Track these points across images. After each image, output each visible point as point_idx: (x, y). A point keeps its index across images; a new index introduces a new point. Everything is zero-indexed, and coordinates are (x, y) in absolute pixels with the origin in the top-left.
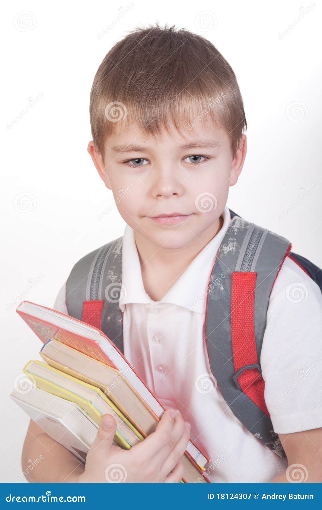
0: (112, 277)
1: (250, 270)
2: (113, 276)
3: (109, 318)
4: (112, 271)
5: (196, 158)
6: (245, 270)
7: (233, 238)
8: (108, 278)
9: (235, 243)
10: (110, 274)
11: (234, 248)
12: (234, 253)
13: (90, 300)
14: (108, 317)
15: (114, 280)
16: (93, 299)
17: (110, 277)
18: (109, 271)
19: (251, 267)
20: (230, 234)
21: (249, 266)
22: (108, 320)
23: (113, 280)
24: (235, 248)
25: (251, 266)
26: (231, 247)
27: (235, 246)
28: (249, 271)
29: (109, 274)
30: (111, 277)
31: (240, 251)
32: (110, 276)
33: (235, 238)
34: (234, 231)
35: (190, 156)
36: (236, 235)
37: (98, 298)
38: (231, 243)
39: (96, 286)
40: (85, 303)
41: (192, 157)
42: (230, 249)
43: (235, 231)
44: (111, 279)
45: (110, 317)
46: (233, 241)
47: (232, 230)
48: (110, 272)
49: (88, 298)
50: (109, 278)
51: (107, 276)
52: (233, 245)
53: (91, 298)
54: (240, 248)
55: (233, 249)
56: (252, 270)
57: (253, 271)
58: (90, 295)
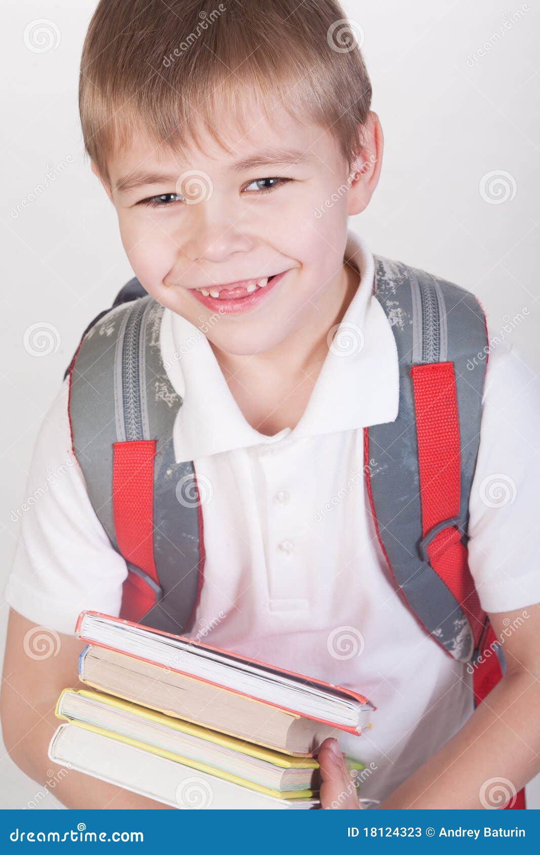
0: (166, 396)
1: (439, 358)
2: (168, 394)
3: (169, 472)
4: (163, 384)
5: (268, 184)
6: (430, 359)
7: (393, 301)
8: (157, 398)
9: (399, 310)
10: (159, 391)
11: (400, 320)
12: (402, 329)
13: (125, 440)
14: (167, 469)
15: (172, 402)
16: (132, 438)
17: (162, 396)
18: (157, 384)
19: (439, 353)
20: (385, 293)
21: (437, 350)
22: (168, 476)
23: (169, 401)
24: (402, 319)
25: (439, 350)
26: (394, 319)
27: (400, 316)
28: (437, 360)
29: (157, 390)
30: (164, 397)
31: (412, 324)
32: (160, 393)
33: (397, 301)
34: (390, 286)
35: (258, 180)
36: (394, 293)
37: (142, 436)
38: (392, 310)
39: (136, 415)
40: (116, 446)
41: (262, 183)
42: (393, 322)
43: (392, 287)
44: (163, 399)
45: (171, 469)
46: (395, 307)
47: (387, 286)
48: (160, 387)
49: (121, 437)
50: (159, 397)
51: (155, 394)
52: (397, 313)
53: (127, 438)
54: (411, 318)
55: (398, 322)
56: (443, 358)
57: (445, 360)
58: (126, 432)
